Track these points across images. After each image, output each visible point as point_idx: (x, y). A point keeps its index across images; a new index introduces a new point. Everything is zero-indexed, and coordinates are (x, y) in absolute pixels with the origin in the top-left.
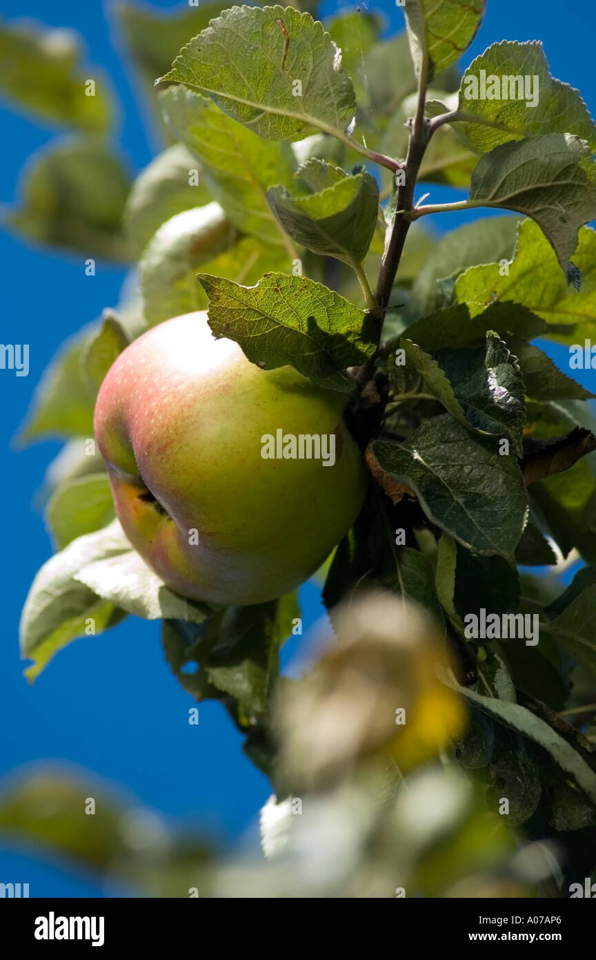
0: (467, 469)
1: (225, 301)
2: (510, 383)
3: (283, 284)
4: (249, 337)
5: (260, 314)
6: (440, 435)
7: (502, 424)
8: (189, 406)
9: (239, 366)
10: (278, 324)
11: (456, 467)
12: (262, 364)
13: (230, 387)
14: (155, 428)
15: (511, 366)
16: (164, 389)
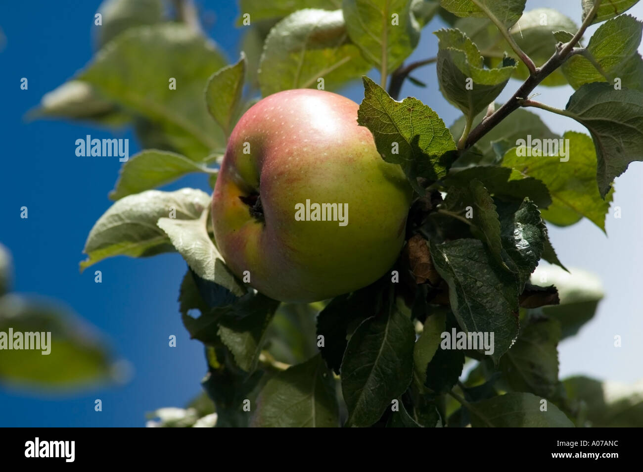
0: (479, 284)
1: (373, 102)
2: (533, 241)
3: (417, 108)
4: (379, 133)
5: (391, 120)
6: (469, 252)
7: (516, 265)
8: (322, 161)
9: (364, 149)
10: (398, 131)
11: (473, 280)
12: (384, 156)
13: (354, 161)
14: (290, 165)
15: (539, 230)
16: (306, 140)
